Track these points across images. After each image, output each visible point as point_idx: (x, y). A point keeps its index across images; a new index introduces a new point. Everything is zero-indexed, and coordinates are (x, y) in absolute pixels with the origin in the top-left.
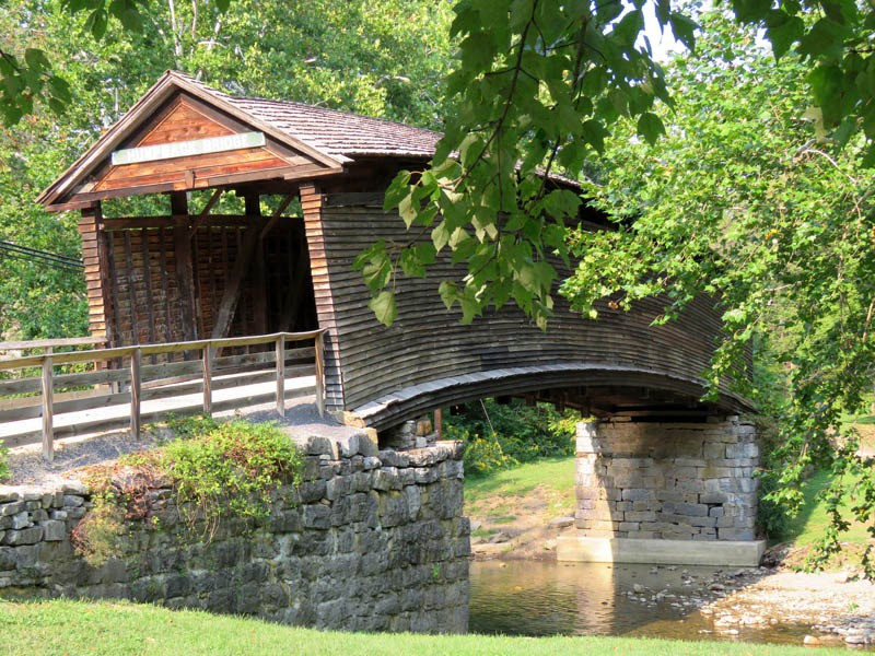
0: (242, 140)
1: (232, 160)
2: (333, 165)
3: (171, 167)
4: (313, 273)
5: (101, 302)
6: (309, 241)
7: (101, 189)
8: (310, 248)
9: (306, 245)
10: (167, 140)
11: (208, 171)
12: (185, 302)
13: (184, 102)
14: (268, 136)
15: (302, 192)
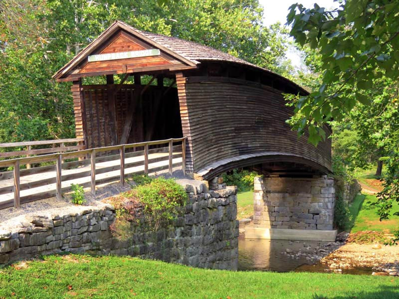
0: (150, 52)
1: (144, 61)
2: (192, 65)
3: (115, 64)
4: (181, 112)
5: (81, 123)
6: (179, 98)
7: (82, 72)
8: (180, 101)
9: (178, 100)
10: (114, 51)
11: (133, 65)
13: (122, 35)
14: (161, 51)
15: (177, 76)
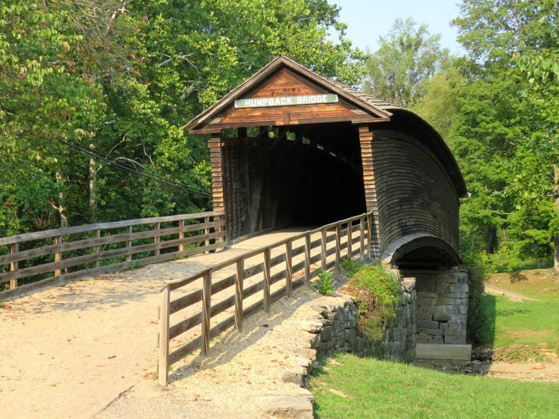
0: (323, 98)
1: (315, 109)
2: (384, 117)
3: (273, 112)
4: (365, 178)
5: (221, 190)
6: (363, 160)
7: (225, 122)
8: (364, 164)
9: (361, 162)
10: (272, 95)
11: (298, 114)
12: (244, 190)
13: (285, 73)
14: (340, 96)
15: (360, 131)
